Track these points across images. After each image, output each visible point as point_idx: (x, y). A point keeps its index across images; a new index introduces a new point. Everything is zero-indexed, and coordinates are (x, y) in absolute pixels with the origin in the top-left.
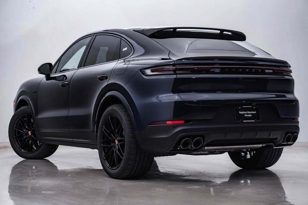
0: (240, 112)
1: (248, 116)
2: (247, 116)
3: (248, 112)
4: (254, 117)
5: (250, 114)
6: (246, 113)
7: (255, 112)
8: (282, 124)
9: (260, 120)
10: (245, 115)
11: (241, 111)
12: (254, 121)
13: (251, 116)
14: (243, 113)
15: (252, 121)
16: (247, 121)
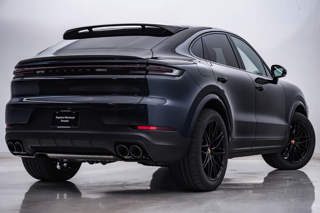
0: (57, 117)
1: (65, 121)
3: (66, 117)
4: (71, 123)
5: (68, 119)
6: (63, 118)
7: (74, 118)
9: (77, 125)
10: (62, 121)
11: (59, 116)
12: (70, 127)
13: (68, 121)
14: (60, 118)
15: (67, 127)
16: (61, 127)
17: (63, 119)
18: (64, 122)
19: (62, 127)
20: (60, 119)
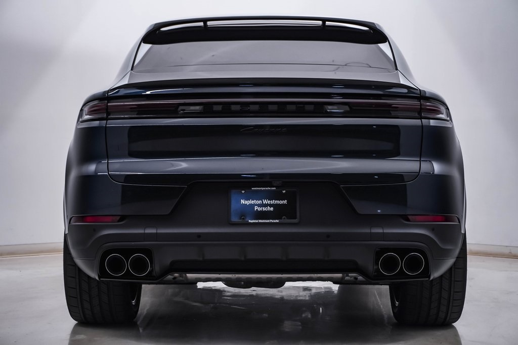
0: (243, 201)
1: (264, 209)
2: (260, 209)
3: (265, 202)
4: (278, 212)
5: (271, 205)
6: (260, 202)
7: (285, 202)
8: (367, 230)
9: (295, 218)
10: (256, 208)
11: (247, 199)
12: (278, 221)
13: (272, 209)
14: (252, 202)
15: (271, 221)
16: (257, 221)
17: (259, 205)
18: (262, 211)
19: (260, 221)
20: (253, 206)
